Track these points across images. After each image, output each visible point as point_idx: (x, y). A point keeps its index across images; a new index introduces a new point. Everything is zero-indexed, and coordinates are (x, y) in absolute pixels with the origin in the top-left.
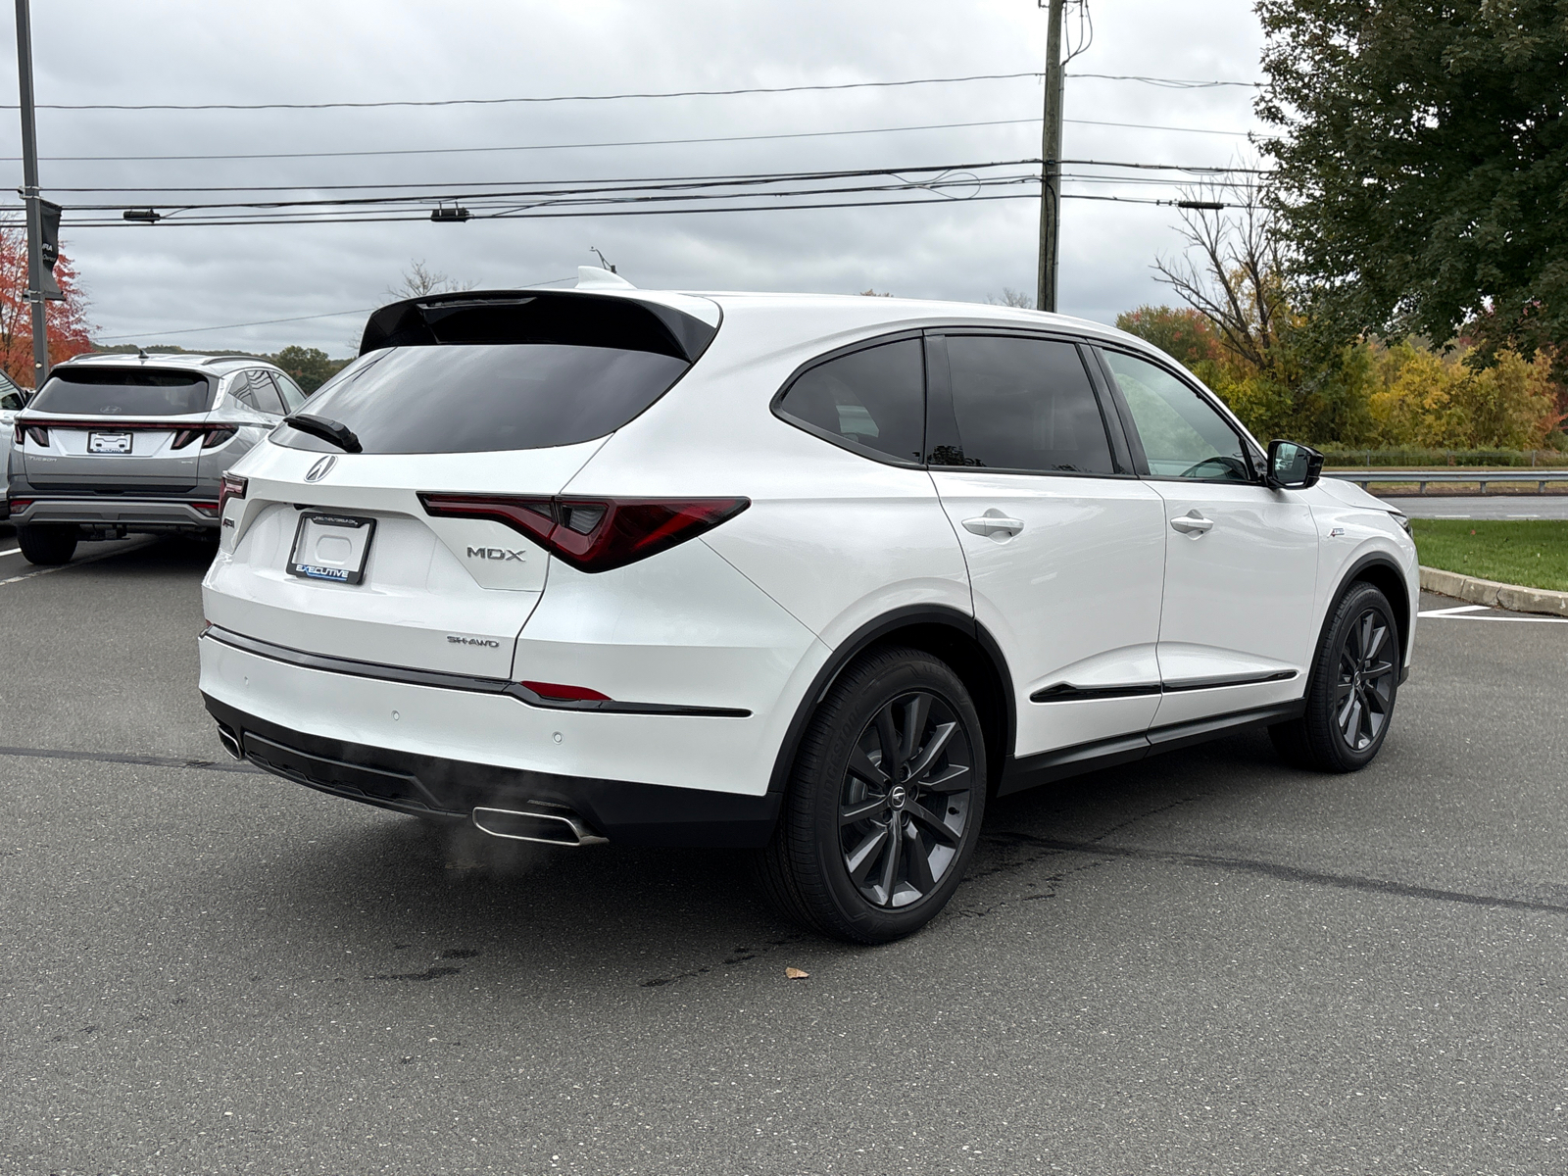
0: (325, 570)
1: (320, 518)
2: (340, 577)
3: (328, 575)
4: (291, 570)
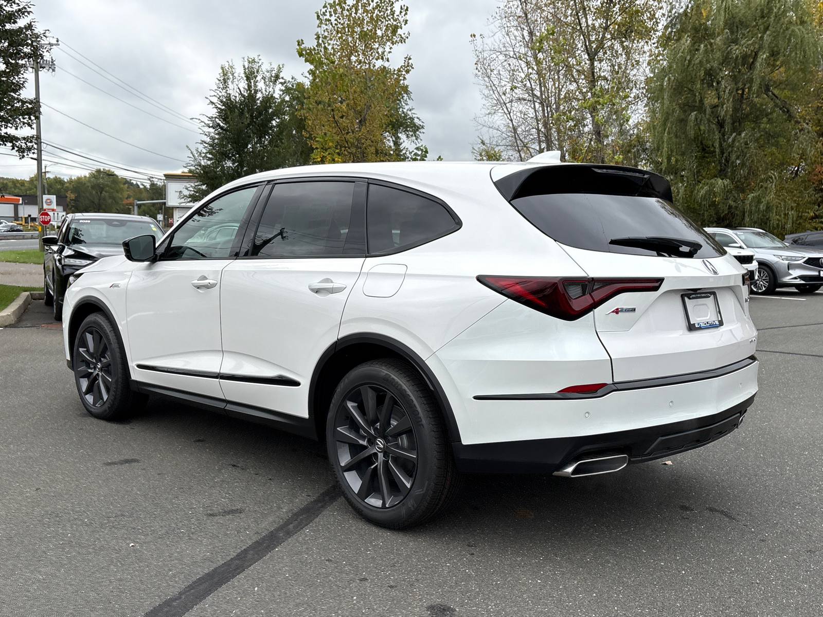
0: (708, 323)
1: (694, 296)
2: (716, 324)
3: (710, 325)
4: (691, 328)
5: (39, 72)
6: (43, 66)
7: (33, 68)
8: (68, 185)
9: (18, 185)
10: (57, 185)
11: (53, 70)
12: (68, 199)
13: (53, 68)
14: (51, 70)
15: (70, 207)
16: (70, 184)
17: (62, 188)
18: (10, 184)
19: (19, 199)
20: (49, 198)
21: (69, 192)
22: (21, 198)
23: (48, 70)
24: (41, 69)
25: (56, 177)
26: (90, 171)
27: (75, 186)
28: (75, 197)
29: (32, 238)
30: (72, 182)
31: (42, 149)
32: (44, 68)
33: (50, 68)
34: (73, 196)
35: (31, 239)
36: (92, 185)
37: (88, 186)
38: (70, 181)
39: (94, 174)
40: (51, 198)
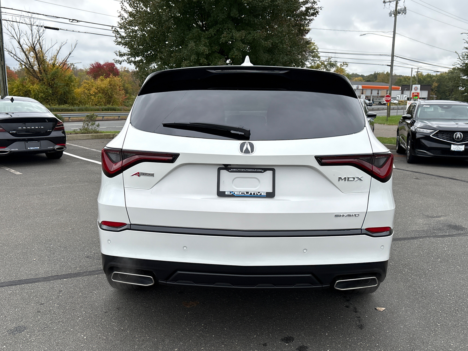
4: (221, 194)
5: (397, 16)
6: (399, 12)
7: (394, 14)
8: (434, 78)
9: (407, 79)
10: (428, 78)
11: (405, 14)
12: (433, 87)
13: (405, 12)
14: (404, 14)
15: (434, 91)
16: (436, 77)
17: (430, 80)
18: (403, 79)
19: (400, 88)
20: (417, 86)
21: (434, 83)
22: (400, 87)
23: (402, 14)
24: (398, 14)
25: (428, 74)
26: (449, 69)
27: (438, 78)
28: (438, 85)
29: (383, 109)
30: (437, 76)
31: (394, 59)
32: (400, 13)
33: (403, 12)
34: (436, 85)
35: (393, 110)
36: (449, 78)
37: (447, 78)
38: (436, 76)
39: (451, 71)
40: (418, 87)
